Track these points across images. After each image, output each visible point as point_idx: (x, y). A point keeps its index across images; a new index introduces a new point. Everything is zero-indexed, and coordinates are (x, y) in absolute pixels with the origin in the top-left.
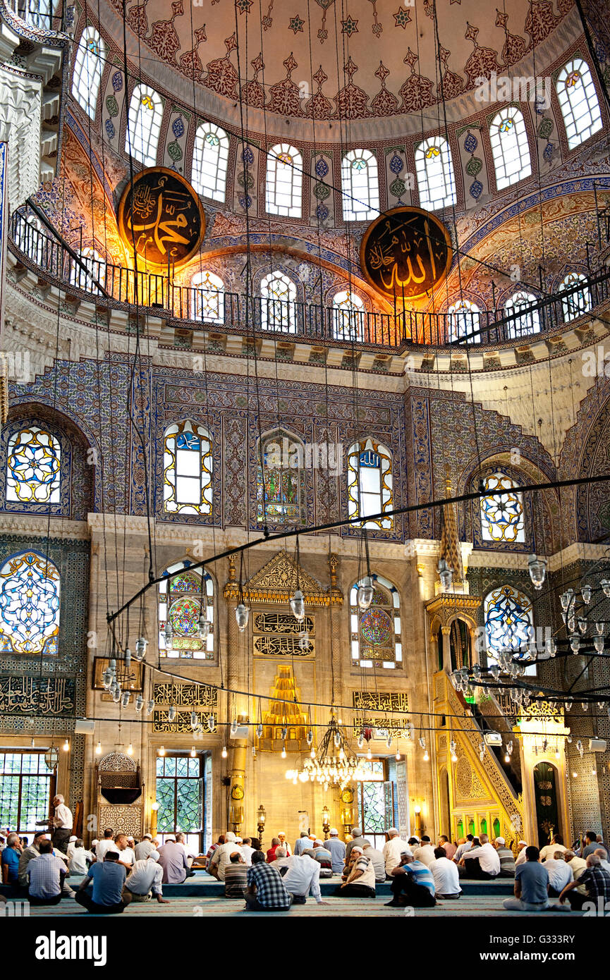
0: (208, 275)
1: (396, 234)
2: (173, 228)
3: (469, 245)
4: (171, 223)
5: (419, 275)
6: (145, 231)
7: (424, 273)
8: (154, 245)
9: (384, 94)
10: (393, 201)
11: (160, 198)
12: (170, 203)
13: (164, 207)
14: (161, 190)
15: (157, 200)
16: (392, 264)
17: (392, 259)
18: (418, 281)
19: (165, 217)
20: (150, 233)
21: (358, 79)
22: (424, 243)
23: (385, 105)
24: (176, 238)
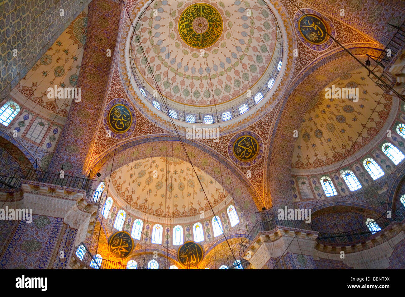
0: (133, 261)
1: (188, 248)
2: (124, 248)
3: (208, 252)
4: (124, 246)
5: (194, 260)
6: (116, 249)
7: (196, 260)
8: (118, 253)
9: (185, 212)
10: (187, 239)
11: (122, 239)
12: (124, 240)
13: (122, 241)
14: (122, 237)
15: (120, 240)
16: (187, 257)
17: (187, 256)
18: (194, 262)
19: (122, 244)
20: (117, 249)
21: (178, 208)
22: (195, 251)
23: (185, 215)
24: (124, 250)
